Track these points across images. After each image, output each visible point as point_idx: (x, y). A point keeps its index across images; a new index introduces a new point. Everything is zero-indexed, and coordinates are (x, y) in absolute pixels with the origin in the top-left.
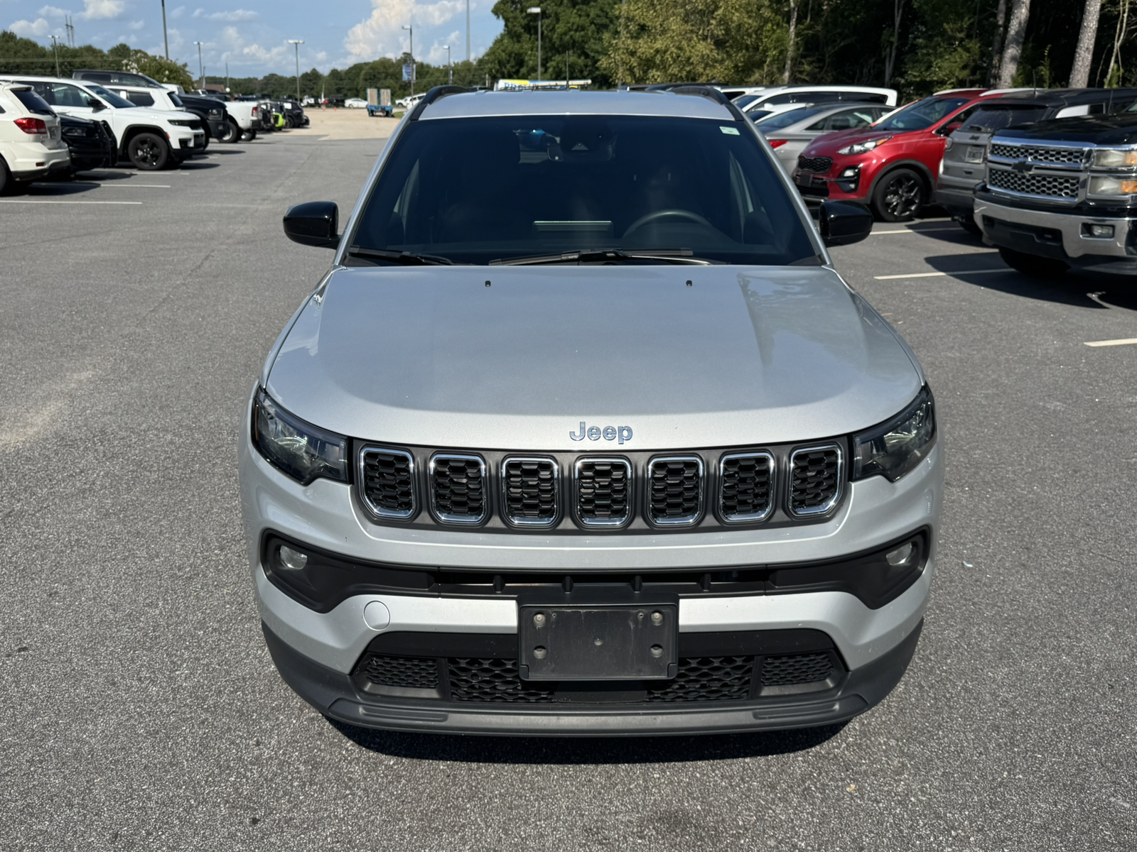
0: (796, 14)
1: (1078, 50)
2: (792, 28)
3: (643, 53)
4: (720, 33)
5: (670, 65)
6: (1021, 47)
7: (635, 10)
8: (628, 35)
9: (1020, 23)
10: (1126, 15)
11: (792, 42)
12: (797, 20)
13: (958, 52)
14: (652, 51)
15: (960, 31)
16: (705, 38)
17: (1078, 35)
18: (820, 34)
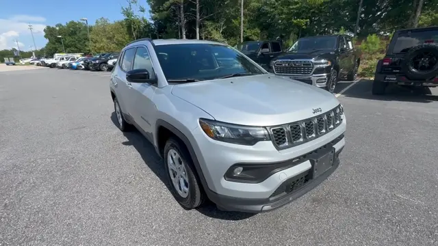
3: (98, 47)
5: (106, 49)
7: (94, 37)
8: (93, 42)
14: (100, 46)
16: (113, 43)
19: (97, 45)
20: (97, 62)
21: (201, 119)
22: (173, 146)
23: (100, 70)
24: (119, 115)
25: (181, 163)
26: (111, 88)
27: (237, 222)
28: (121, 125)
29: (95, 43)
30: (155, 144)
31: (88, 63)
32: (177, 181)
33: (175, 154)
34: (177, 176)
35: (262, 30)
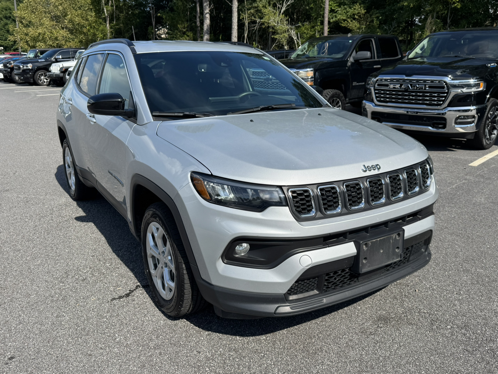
0: (108, 19)
1: (232, 37)
2: (108, 25)
3: (32, 34)
4: (70, 26)
5: (47, 41)
6: (209, 35)
7: (24, 14)
8: (23, 26)
9: (207, 26)
10: (247, 24)
11: (109, 31)
12: (109, 21)
13: (185, 37)
14: (37, 34)
15: (184, 28)
16: (63, 28)
17: (231, 31)
18: (122, 28)
19: (32, 31)
20: (30, 66)
21: (193, 172)
22: (155, 217)
23: (35, 83)
24: (70, 171)
25: (165, 244)
26: (59, 121)
27: (246, 339)
28: (73, 188)
29: (27, 26)
30: (129, 216)
31: (12, 69)
32: (159, 275)
33: (158, 229)
34: (159, 266)
35: (368, 10)
